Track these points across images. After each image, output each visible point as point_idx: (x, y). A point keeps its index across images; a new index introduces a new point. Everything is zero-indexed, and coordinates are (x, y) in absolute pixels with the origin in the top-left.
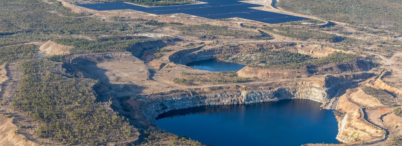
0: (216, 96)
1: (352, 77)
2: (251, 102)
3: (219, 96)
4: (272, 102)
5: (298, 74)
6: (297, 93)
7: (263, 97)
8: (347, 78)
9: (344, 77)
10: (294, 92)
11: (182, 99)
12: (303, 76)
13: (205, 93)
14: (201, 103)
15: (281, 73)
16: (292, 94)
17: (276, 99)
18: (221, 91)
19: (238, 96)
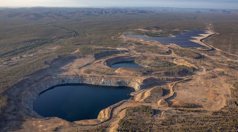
0: (90, 80)
1: (165, 79)
2: (104, 85)
3: (91, 80)
4: (115, 86)
5: (137, 74)
6: (130, 84)
7: (111, 83)
8: (162, 80)
9: (161, 79)
10: (129, 83)
11: (74, 79)
12: (139, 75)
13: (86, 77)
14: (82, 82)
15: (130, 73)
16: (128, 84)
17: (118, 85)
18: (94, 78)
19: (100, 81)
